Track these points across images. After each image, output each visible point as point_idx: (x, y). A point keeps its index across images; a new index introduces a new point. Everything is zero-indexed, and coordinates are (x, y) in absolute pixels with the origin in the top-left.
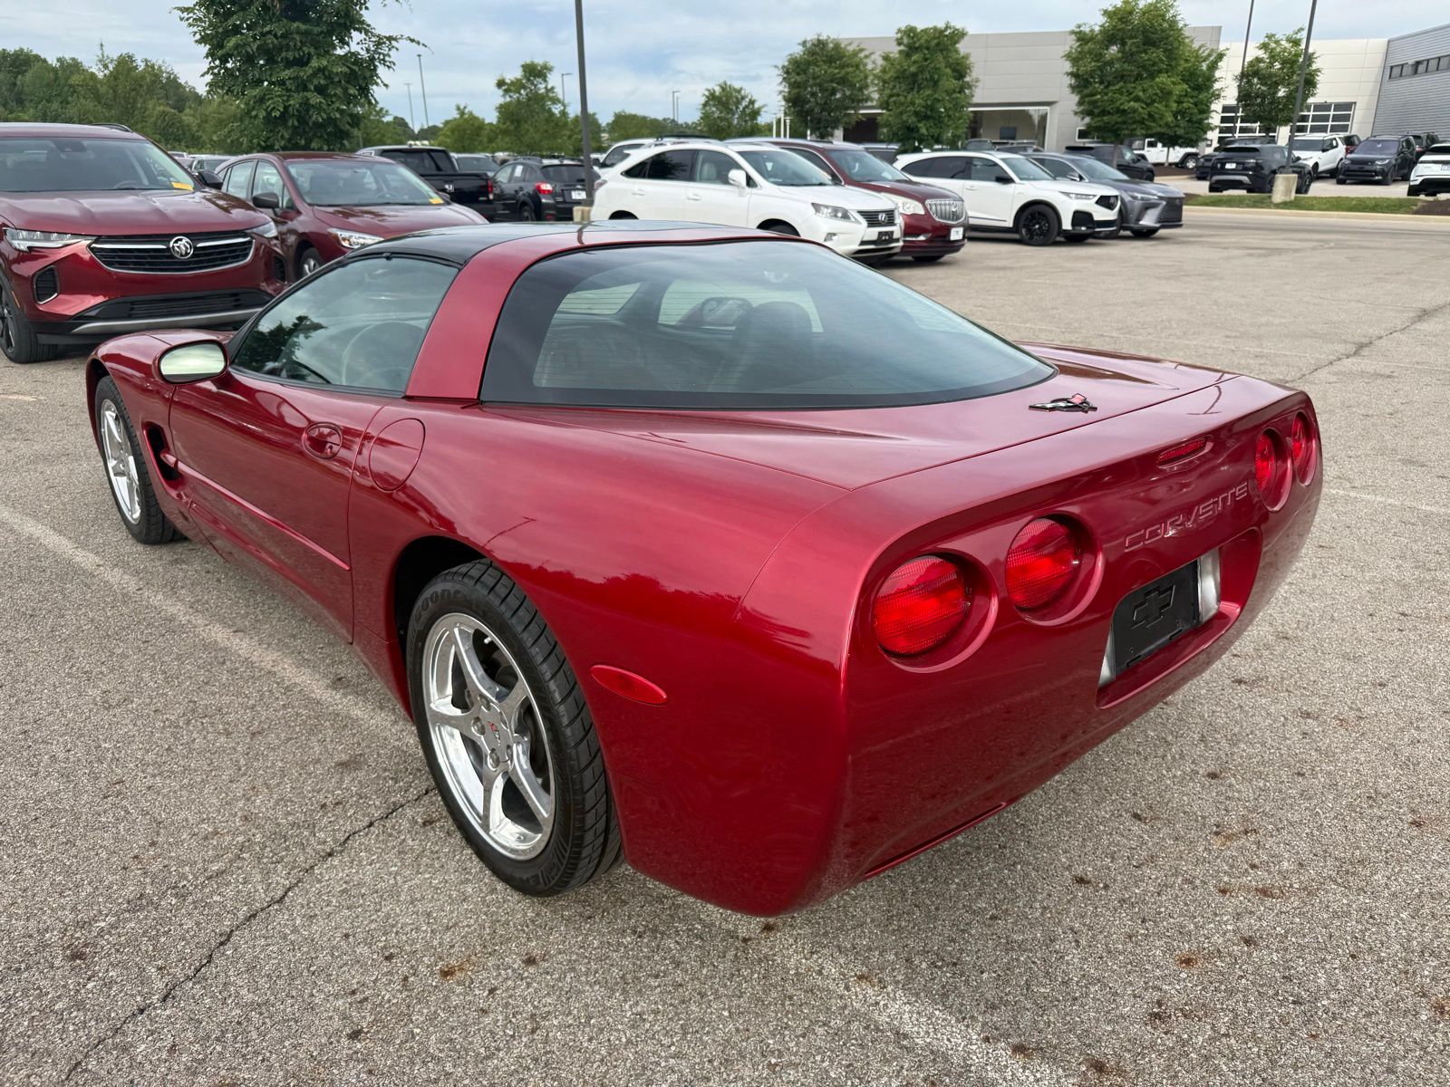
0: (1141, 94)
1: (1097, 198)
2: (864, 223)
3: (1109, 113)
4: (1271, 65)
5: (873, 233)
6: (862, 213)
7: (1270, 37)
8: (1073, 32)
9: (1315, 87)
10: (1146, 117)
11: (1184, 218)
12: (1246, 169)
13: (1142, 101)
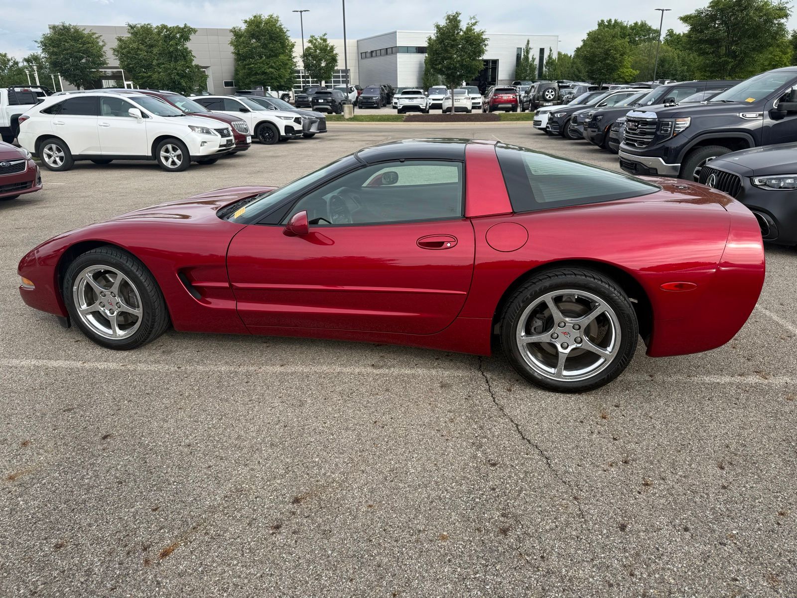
0: (273, 64)
1: (294, 119)
2: (219, 136)
3: (259, 74)
4: (315, 51)
5: (224, 141)
6: (217, 130)
7: (312, 37)
8: (231, 31)
9: (336, 62)
10: (278, 76)
11: (327, 128)
12: (328, 102)
13: (275, 68)
